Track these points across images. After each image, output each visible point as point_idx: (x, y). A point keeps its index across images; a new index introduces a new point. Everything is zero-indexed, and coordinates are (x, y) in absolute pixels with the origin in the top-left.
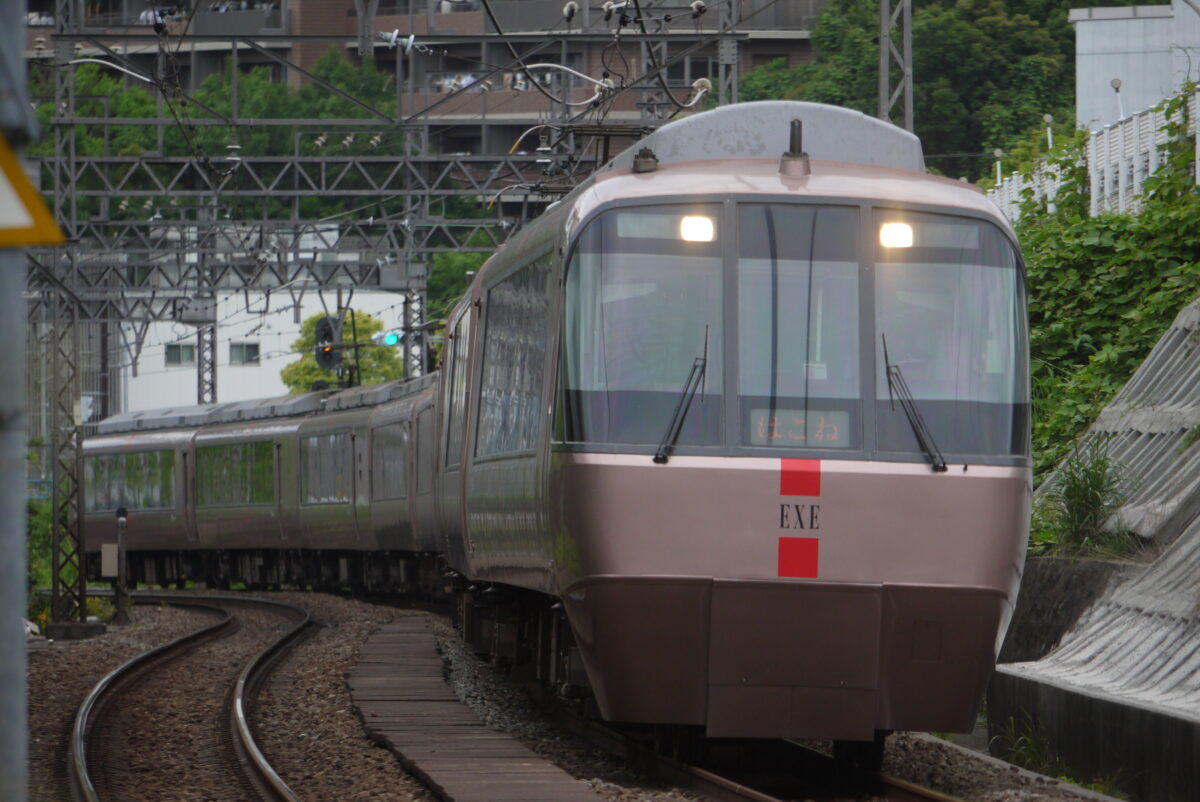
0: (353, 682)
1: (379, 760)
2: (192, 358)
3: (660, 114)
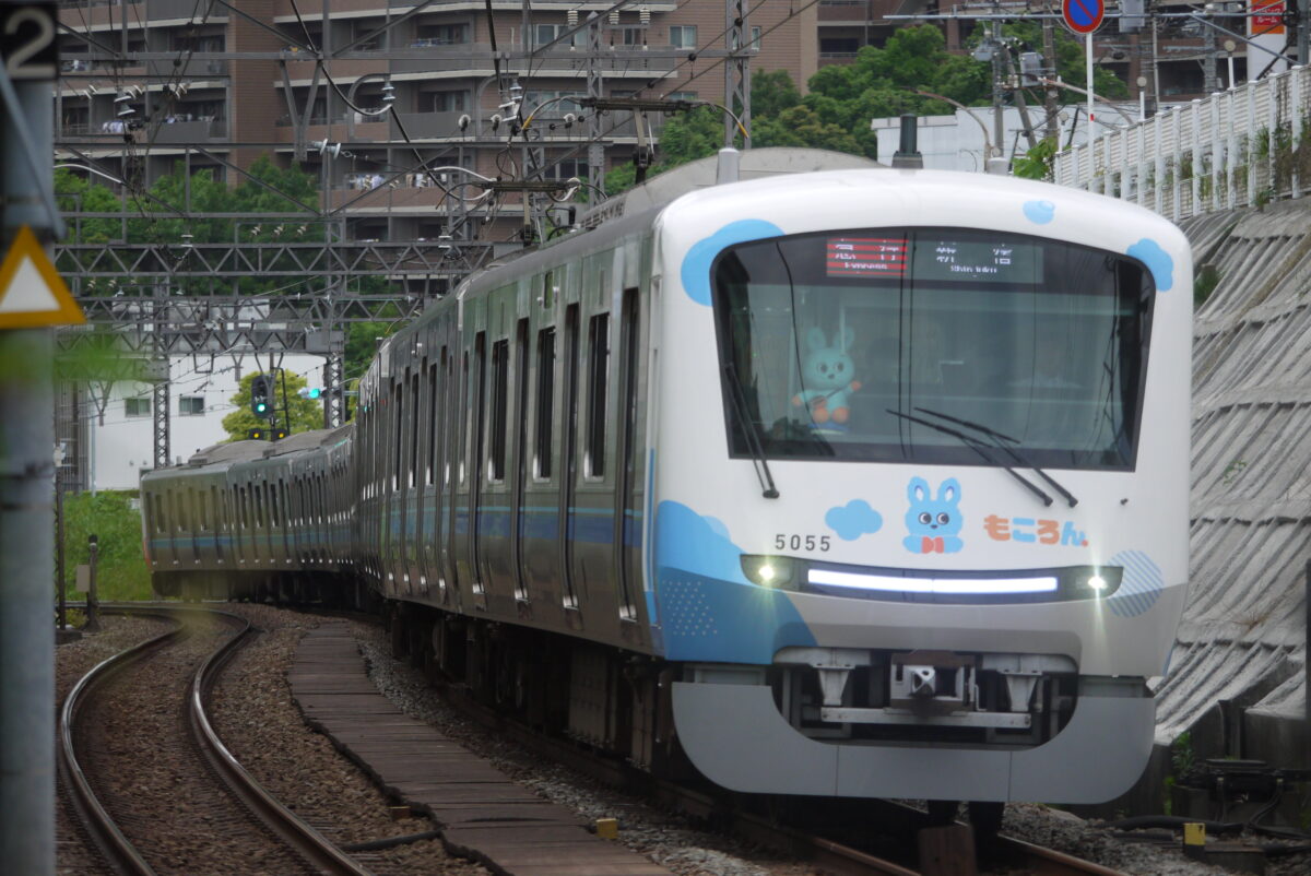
0: (291, 679)
1: (317, 744)
2: (148, 410)
3: (538, 207)
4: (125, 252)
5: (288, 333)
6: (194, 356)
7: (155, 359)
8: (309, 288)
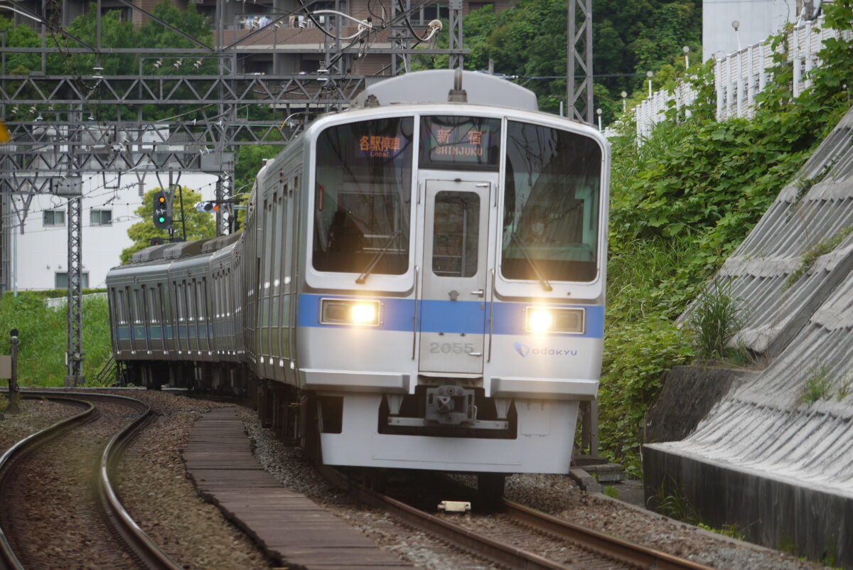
0: (186, 456)
1: (207, 512)
2: (63, 221)
3: (405, 45)
4: (44, 84)
5: (185, 155)
6: (104, 174)
7: (69, 176)
8: (204, 115)
